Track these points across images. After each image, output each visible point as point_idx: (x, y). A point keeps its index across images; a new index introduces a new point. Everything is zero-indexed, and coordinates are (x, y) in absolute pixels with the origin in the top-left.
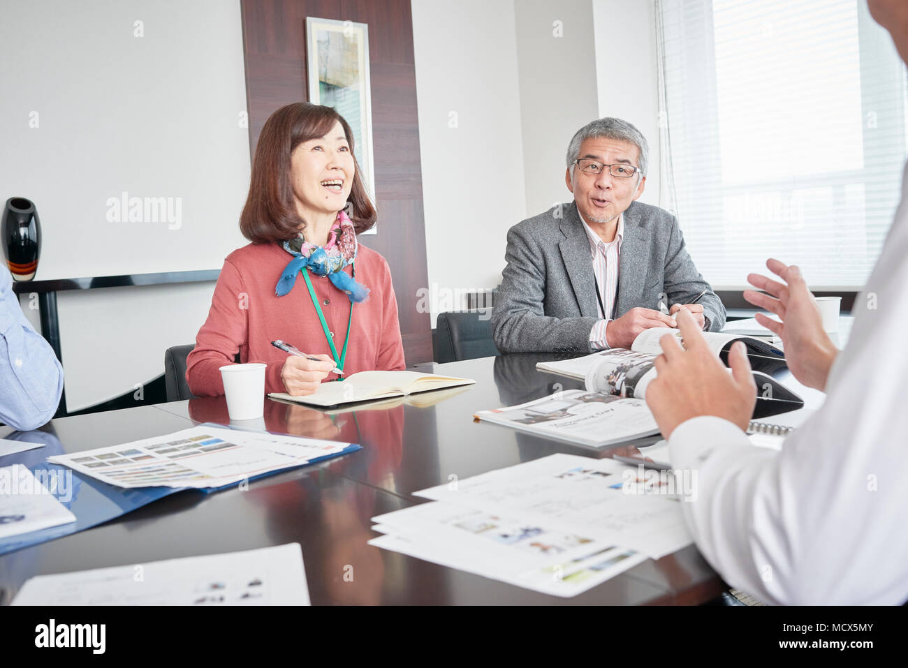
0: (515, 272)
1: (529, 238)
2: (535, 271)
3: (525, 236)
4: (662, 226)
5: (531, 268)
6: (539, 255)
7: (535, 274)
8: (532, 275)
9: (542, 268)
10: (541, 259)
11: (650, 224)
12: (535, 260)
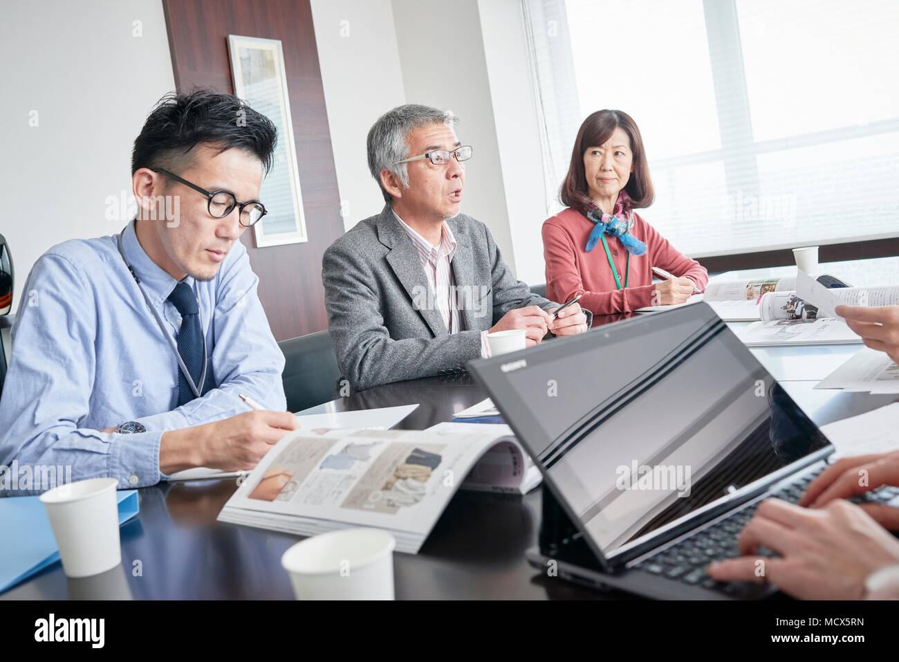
0: (347, 298)
1: (355, 256)
2: (368, 291)
3: (350, 253)
4: (477, 233)
5: (364, 289)
6: (370, 273)
7: (369, 295)
8: (367, 297)
9: (375, 287)
10: (372, 276)
11: (467, 231)
12: (366, 279)
